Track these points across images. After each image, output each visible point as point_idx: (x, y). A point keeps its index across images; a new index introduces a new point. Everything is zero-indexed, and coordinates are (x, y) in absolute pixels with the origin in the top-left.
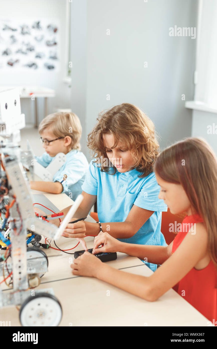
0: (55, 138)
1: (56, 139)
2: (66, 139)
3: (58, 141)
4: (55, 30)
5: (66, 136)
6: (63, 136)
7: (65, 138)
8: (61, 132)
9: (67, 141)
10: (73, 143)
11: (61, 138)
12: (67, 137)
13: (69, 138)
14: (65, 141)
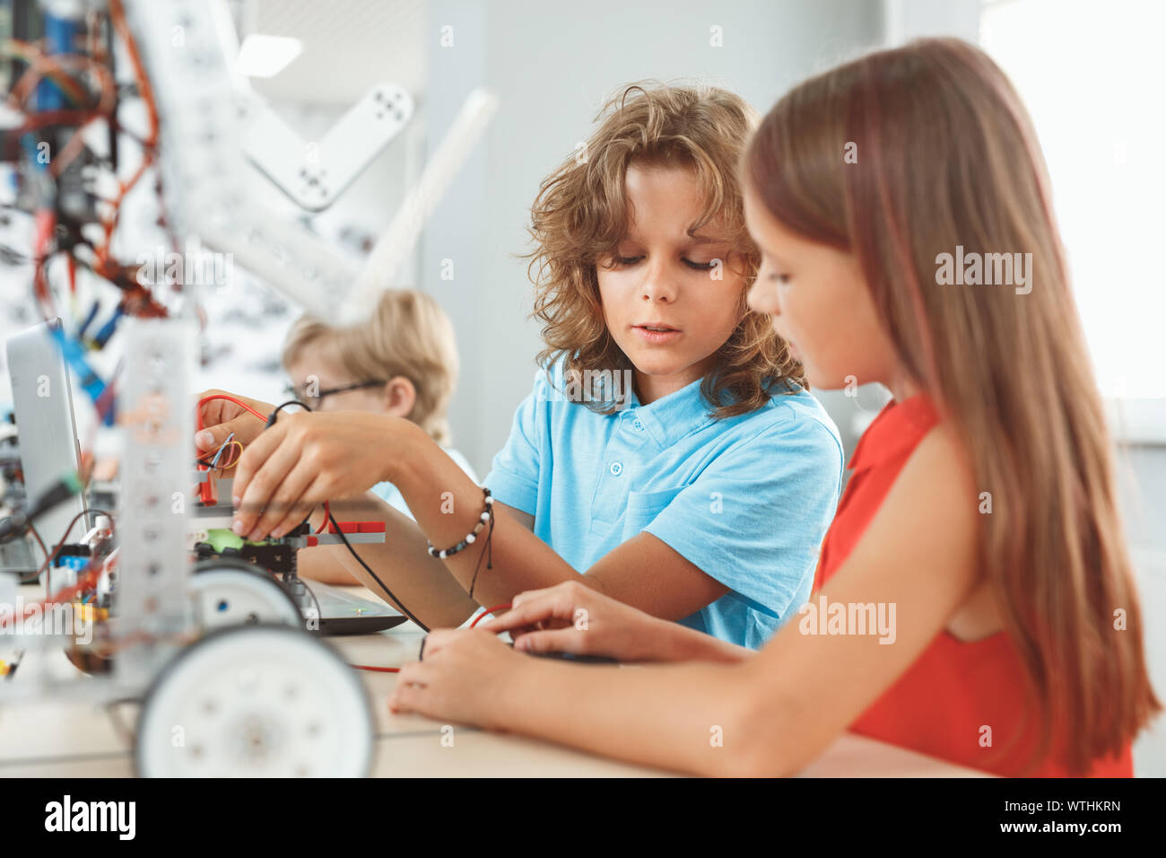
0: (346, 382)
1: (353, 388)
2: (395, 388)
3: (358, 396)
4: (367, 245)
5: (393, 376)
6: (381, 374)
7: (389, 387)
8: (373, 356)
9: (395, 400)
10: (419, 409)
11: (371, 384)
12: (399, 380)
13: (403, 387)
14: (387, 400)
